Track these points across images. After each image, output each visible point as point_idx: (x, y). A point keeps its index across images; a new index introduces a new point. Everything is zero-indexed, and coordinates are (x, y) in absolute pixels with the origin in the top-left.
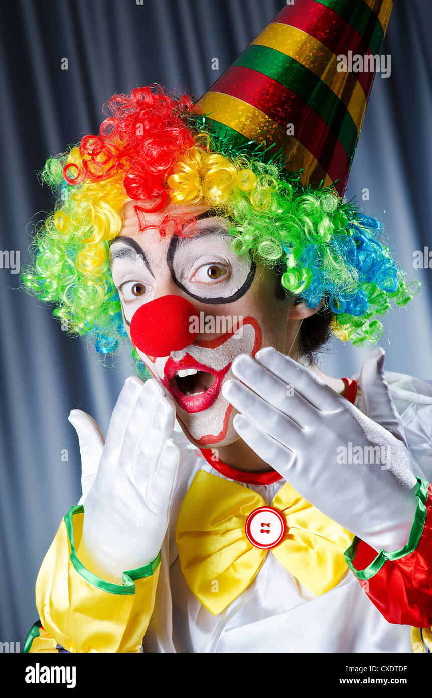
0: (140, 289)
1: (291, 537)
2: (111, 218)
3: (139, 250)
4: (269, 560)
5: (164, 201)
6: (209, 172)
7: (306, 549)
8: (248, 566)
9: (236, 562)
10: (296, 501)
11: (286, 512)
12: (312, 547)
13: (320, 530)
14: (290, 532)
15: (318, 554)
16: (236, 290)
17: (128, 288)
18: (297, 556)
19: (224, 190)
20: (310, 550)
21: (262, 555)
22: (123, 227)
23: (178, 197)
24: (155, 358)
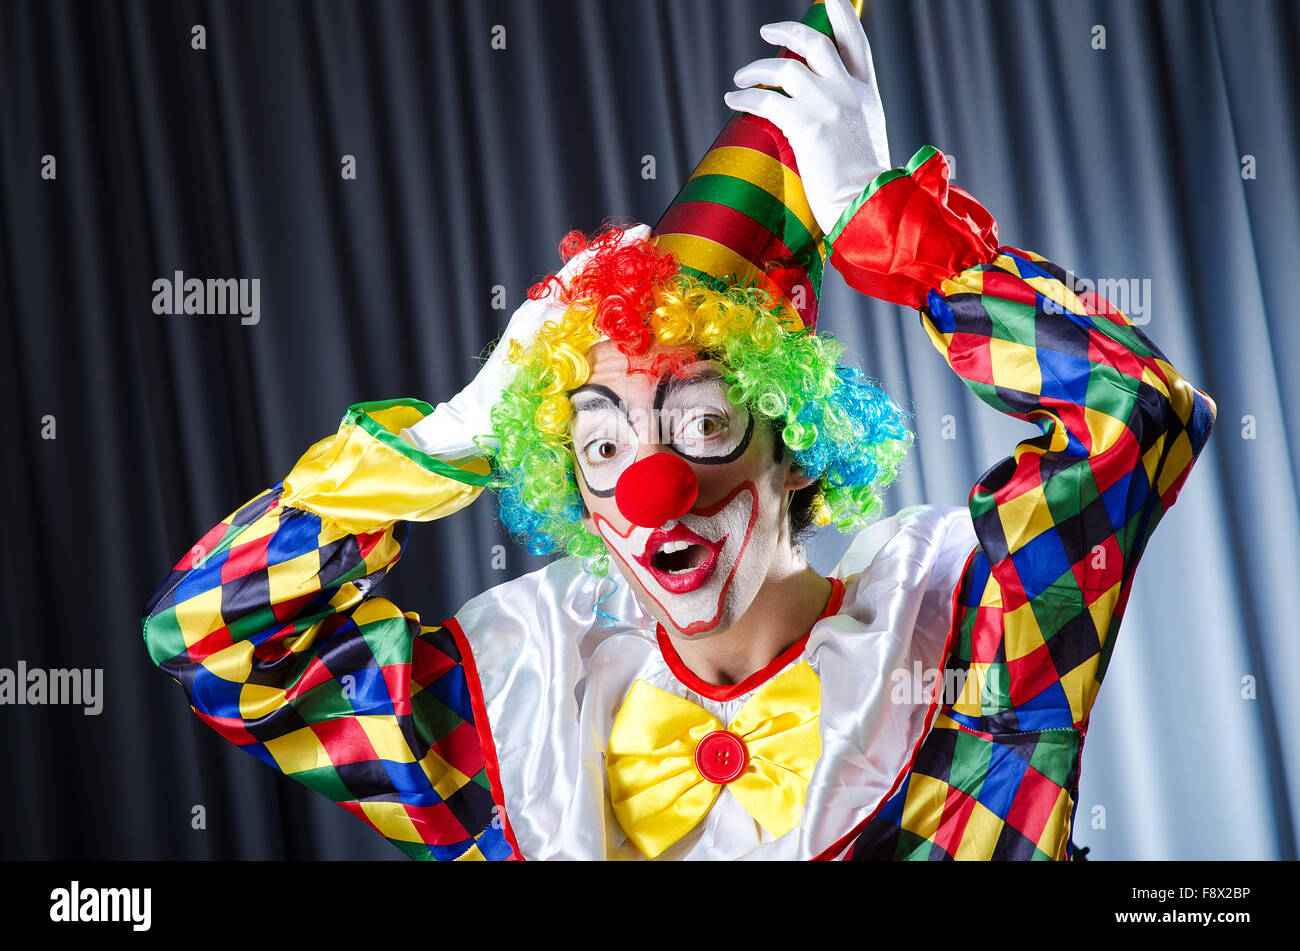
0: (609, 450)
1: (753, 769)
2: (576, 362)
3: (616, 400)
4: (724, 794)
5: (647, 342)
6: (701, 307)
7: (770, 785)
8: (697, 802)
9: (682, 797)
10: (760, 725)
11: (746, 738)
12: (778, 784)
13: (788, 762)
14: (752, 762)
15: (785, 792)
16: (734, 447)
17: (594, 450)
18: (758, 794)
19: (722, 328)
20: (775, 785)
21: (715, 790)
22: (592, 373)
23: (666, 334)
24: (630, 531)
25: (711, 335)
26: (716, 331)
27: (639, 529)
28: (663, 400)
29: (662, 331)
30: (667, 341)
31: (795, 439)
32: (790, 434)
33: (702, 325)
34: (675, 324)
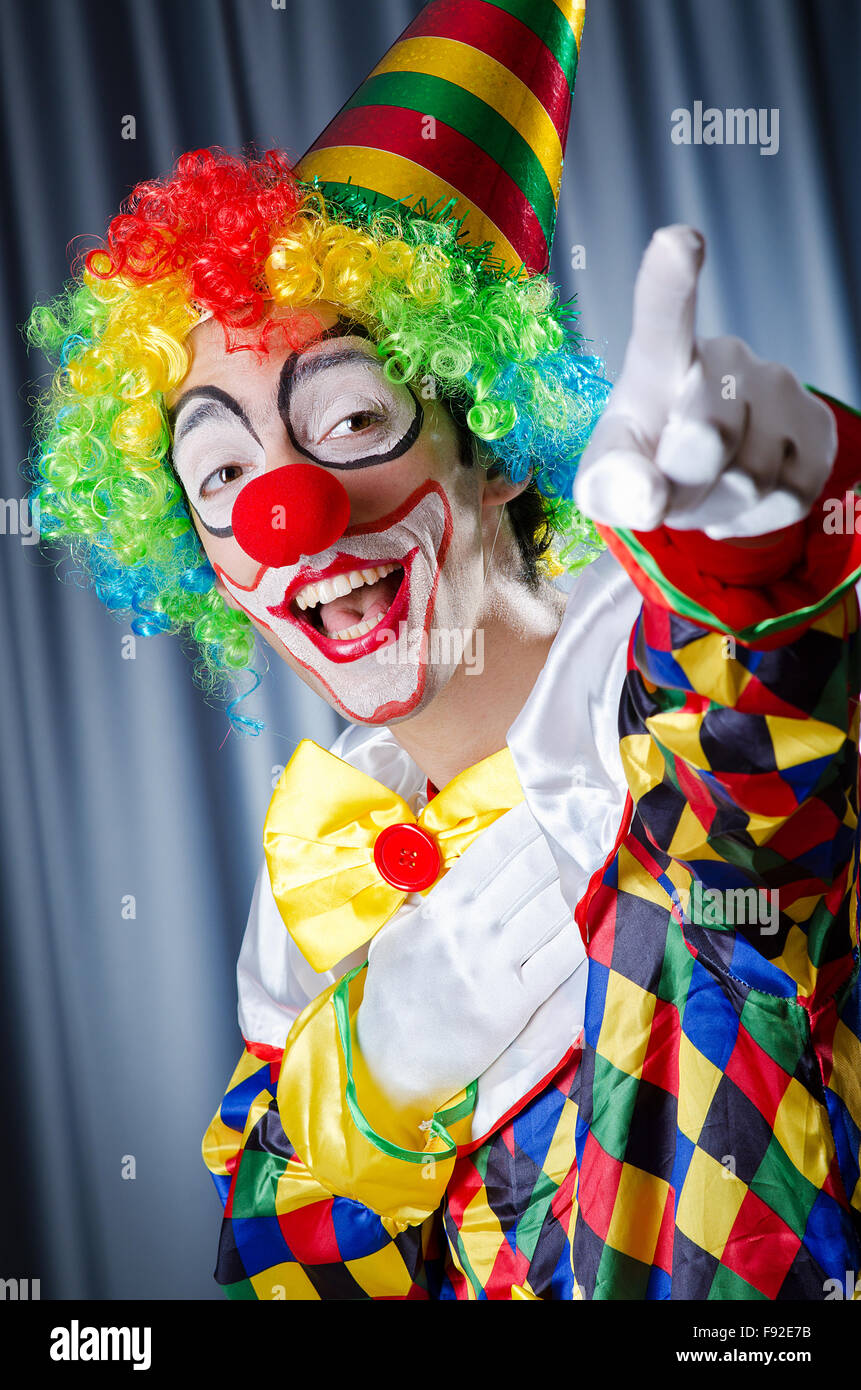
0: (232, 471)
16: (396, 443)
19: (361, 274)
23: (284, 291)
24: (260, 576)
25: (349, 284)
26: (355, 277)
27: (272, 572)
28: (290, 392)
29: (279, 286)
30: (286, 299)
31: (486, 425)
32: (479, 419)
33: (335, 274)
34: (296, 276)
